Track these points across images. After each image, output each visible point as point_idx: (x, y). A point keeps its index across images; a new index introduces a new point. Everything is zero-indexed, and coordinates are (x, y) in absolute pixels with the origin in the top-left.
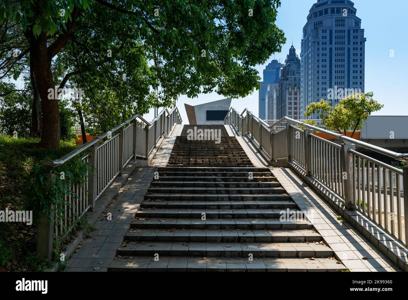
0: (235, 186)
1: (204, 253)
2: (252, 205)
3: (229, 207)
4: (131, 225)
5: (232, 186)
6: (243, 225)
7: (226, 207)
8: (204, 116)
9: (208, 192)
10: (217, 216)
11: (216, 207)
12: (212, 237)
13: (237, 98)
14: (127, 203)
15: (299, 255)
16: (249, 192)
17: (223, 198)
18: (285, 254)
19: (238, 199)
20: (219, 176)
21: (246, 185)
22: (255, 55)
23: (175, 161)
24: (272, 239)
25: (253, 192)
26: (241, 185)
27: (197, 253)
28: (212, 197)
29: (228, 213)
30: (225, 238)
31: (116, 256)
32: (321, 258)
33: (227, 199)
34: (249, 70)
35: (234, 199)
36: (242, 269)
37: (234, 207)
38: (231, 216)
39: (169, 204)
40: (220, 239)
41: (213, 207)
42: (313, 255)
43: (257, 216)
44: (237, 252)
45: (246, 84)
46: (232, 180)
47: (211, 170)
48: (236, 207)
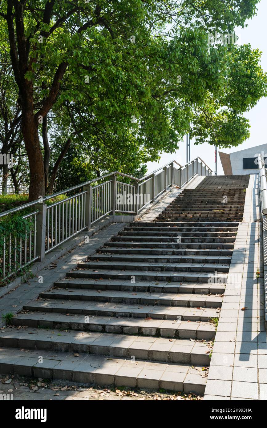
0: (190, 241)
1: (108, 299)
2: (188, 259)
3: (166, 261)
4: (67, 274)
5: (187, 241)
6: (162, 276)
7: (163, 261)
8: (241, 164)
9: (159, 246)
10: (147, 269)
11: (154, 260)
12: (126, 286)
13: (230, 147)
14: (77, 256)
15: (190, 304)
16: (198, 247)
17: (167, 253)
18: (178, 303)
19: (182, 253)
20: (184, 231)
21: (201, 240)
22: (237, 102)
23: (166, 216)
24: (178, 290)
25: (202, 247)
26: (196, 240)
27: (102, 299)
28: (157, 251)
29: (159, 266)
30: (137, 287)
31: (38, 298)
32: (210, 308)
33: (171, 253)
34: (237, 118)
35: (177, 253)
36: (126, 313)
37: (170, 261)
38: (160, 269)
39: (113, 257)
40: (132, 288)
41: (151, 260)
42: (203, 305)
43: (184, 269)
44: (135, 300)
45: (234, 134)
46: (192, 235)
47: (180, 225)
48: (172, 261)
